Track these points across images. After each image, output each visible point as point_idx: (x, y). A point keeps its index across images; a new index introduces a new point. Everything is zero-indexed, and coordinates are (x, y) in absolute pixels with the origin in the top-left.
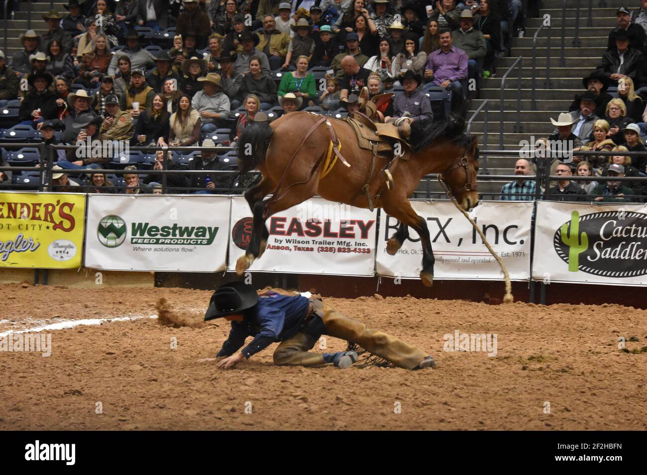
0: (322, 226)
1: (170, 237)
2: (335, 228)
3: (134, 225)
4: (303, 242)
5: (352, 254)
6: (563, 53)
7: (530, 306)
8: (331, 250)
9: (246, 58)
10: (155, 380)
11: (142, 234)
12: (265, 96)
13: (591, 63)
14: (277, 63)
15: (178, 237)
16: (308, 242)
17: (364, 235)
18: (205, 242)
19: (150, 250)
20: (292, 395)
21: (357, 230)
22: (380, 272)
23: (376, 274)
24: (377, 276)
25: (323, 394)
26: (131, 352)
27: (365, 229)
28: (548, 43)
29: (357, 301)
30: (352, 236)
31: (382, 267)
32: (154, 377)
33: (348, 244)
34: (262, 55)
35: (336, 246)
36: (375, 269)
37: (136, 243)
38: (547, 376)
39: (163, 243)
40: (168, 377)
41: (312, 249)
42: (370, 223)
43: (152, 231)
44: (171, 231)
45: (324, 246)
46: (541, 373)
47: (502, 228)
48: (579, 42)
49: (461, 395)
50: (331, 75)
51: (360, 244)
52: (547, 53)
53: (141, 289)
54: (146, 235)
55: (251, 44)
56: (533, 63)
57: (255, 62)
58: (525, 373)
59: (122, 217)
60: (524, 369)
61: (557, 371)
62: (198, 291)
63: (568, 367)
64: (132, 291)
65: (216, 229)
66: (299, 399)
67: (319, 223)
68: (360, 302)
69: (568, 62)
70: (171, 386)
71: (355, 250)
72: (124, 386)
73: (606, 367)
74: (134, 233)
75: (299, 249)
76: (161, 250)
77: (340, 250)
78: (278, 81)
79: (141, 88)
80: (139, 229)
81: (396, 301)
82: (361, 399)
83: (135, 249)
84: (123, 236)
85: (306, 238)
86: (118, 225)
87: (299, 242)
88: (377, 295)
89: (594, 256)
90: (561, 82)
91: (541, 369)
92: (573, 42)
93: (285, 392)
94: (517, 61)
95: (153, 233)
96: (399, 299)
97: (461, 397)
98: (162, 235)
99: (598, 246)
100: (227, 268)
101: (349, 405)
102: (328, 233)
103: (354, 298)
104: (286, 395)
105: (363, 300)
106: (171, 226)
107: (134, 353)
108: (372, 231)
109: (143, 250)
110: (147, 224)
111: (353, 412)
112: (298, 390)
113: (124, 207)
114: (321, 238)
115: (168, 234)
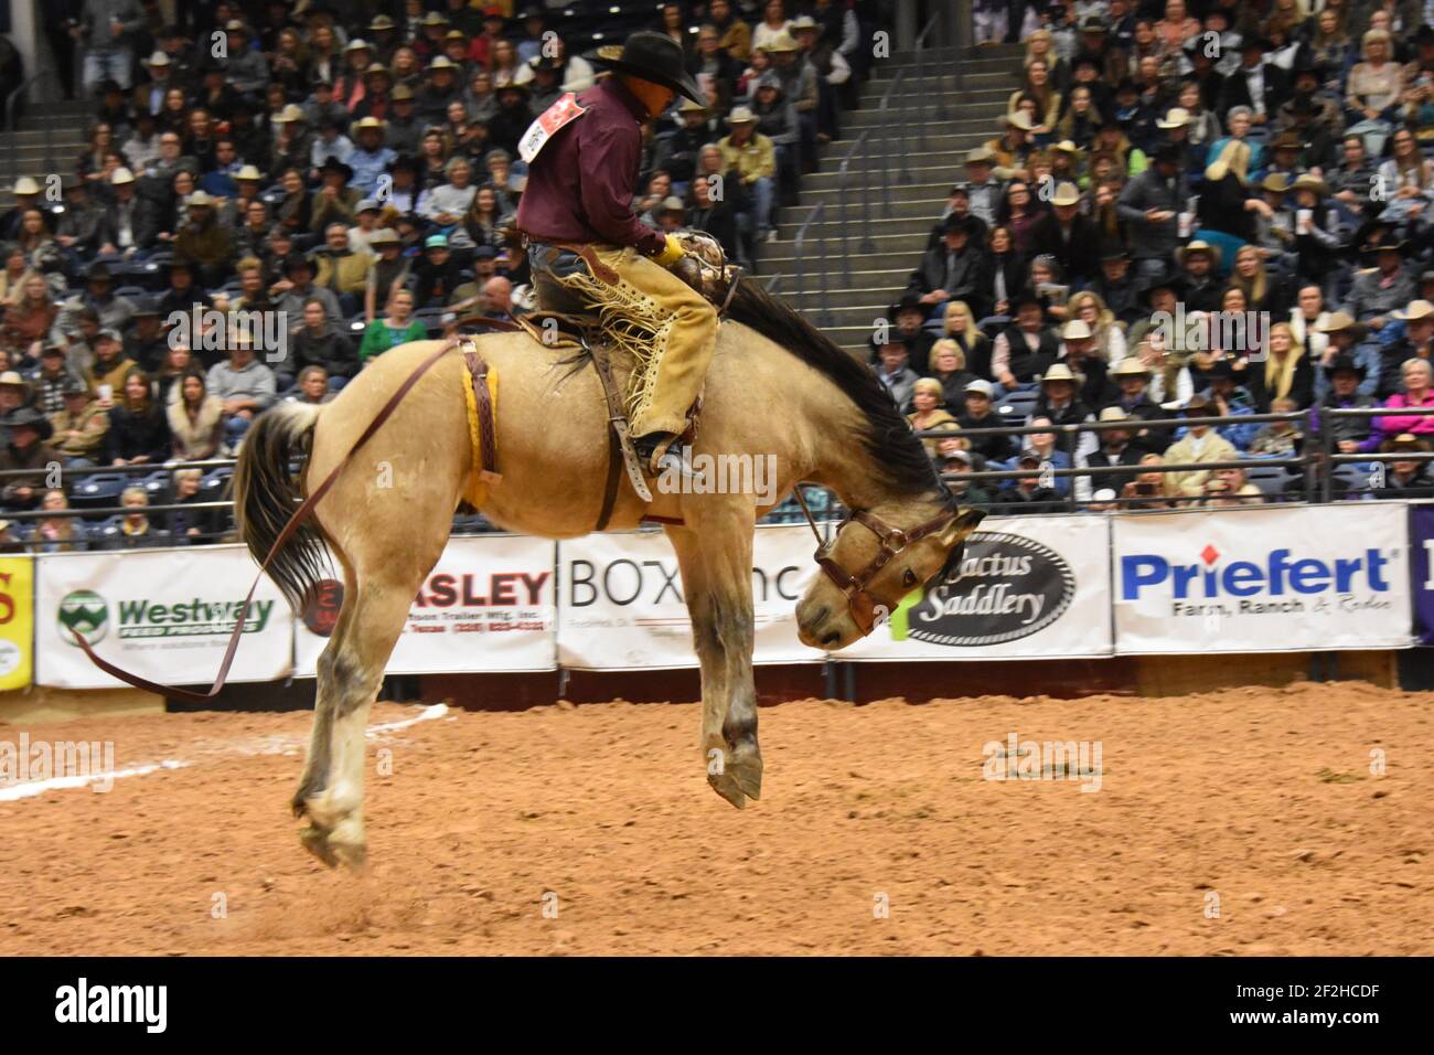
0: (458, 586)
1: (189, 622)
2: (482, 589)
3: (122, 604)
4: (427, 618)
5: (514, 633)
6: (846, 264)
7: (830, 704)
8: (477, 628)
9: (299, 301)
10: (212, 879)
11: (138, 620)
12: (334, 365)
13: (895, 280)
14: (353, 304)
15: (203, 620)
16: (434, 617)
17: (534, 599)
18: (252, 627)
19: (153, 646)
20: (462, 891)
21: (520, 590)
22: (565, 661)
23: (559, 665)
24: (560, 670)
25: (517, 884)
26: (154, 832)
27: (534, 587)
28: (821, 249)
29: (527, 716)
30: (511, 601)
31: (568, 653)
32: (210, 875)
33: (506, 617)
34: (325, 294)
35: (485, 621)
36: (556, 657)
37: (128, 636)
38: (895, 826)
39: (176, 634)
40: (234, 873)
41: (441, 629)
42: (543, 577)
43: (156, 613)
44: (189, 612)
45: (465, 622)
46: (882, 821)
47: (772, 572)
48: (872, 246)
49: (759, 870)
50: (451, 322)
51: (526, 615)
52: (821, 266)
53: (142, 717)
54: (145, 622)
55: (307, 274)
56: (800, 285)
57: (314, 306)
58: (855, 822)
59: (100, 591)
60: (852, 816)
61: (909, 817)
62: (243, 715)
63: (925, 808)
64: (128, 721)
65: (271, 603)
66: (481, 896)
67: (450, 580)
68: (534, 718)
69: (855, 280)
70: (245, 889)
71: (518, 627)
72: (160, 894)
73: (989, 804)
74: (124, 620)
75: (421, 630)
76: (174, 646)
77: (493, 628)
78: (358, 337)
79: (115, 362)
80: (132, 612)
81: (596, 711)
82: (586, 888)
83: (128, 647)
84: (103, 626)
85: (431, 609)
86: (93, 606)
87: (420, 618)
88: (563, 703)
89: (932, 613)
90: (849, 314)
91: (879, 815)
92: (862, 246)
93: (451, 884)
94: (772, 282)
95: (157, 617)
96: (601, 707)
97: (758, 874)
98: (174, 620)
99: (939, 595)
100: (294, 673)
101: (567, 900)
102: (470, 600)
103: (522, 709)
104: (451, 890)
105: (538, 712)
106: (189, 602)
107: (162, 834)
108: (546, 591)
109: (141, 648)
110: (145, 603)
111: (578, 913)
112: (471, 879)
113: (104, 574)
114: (458, 608)
115: (185, 617)
